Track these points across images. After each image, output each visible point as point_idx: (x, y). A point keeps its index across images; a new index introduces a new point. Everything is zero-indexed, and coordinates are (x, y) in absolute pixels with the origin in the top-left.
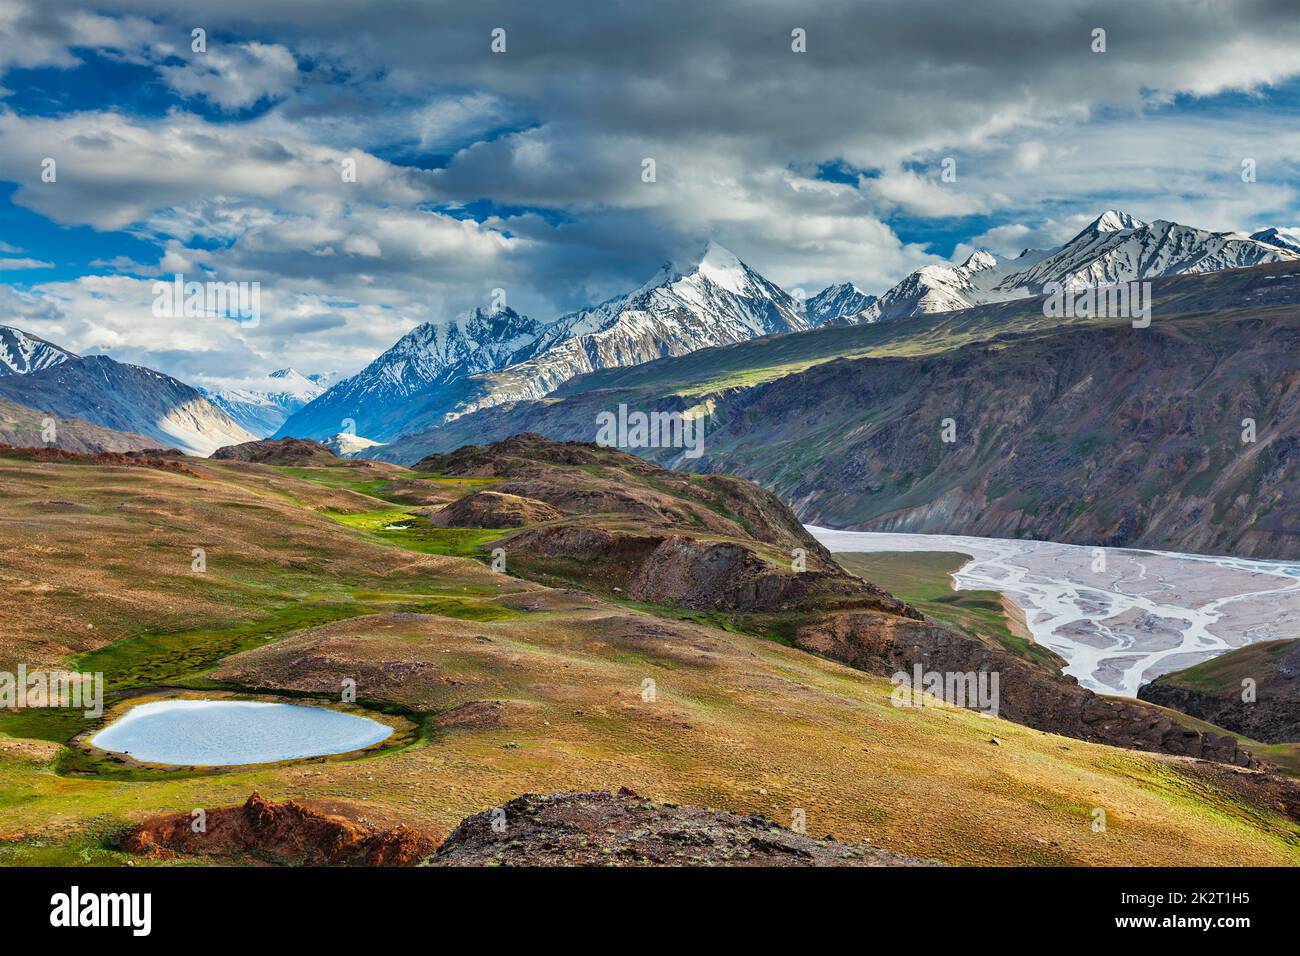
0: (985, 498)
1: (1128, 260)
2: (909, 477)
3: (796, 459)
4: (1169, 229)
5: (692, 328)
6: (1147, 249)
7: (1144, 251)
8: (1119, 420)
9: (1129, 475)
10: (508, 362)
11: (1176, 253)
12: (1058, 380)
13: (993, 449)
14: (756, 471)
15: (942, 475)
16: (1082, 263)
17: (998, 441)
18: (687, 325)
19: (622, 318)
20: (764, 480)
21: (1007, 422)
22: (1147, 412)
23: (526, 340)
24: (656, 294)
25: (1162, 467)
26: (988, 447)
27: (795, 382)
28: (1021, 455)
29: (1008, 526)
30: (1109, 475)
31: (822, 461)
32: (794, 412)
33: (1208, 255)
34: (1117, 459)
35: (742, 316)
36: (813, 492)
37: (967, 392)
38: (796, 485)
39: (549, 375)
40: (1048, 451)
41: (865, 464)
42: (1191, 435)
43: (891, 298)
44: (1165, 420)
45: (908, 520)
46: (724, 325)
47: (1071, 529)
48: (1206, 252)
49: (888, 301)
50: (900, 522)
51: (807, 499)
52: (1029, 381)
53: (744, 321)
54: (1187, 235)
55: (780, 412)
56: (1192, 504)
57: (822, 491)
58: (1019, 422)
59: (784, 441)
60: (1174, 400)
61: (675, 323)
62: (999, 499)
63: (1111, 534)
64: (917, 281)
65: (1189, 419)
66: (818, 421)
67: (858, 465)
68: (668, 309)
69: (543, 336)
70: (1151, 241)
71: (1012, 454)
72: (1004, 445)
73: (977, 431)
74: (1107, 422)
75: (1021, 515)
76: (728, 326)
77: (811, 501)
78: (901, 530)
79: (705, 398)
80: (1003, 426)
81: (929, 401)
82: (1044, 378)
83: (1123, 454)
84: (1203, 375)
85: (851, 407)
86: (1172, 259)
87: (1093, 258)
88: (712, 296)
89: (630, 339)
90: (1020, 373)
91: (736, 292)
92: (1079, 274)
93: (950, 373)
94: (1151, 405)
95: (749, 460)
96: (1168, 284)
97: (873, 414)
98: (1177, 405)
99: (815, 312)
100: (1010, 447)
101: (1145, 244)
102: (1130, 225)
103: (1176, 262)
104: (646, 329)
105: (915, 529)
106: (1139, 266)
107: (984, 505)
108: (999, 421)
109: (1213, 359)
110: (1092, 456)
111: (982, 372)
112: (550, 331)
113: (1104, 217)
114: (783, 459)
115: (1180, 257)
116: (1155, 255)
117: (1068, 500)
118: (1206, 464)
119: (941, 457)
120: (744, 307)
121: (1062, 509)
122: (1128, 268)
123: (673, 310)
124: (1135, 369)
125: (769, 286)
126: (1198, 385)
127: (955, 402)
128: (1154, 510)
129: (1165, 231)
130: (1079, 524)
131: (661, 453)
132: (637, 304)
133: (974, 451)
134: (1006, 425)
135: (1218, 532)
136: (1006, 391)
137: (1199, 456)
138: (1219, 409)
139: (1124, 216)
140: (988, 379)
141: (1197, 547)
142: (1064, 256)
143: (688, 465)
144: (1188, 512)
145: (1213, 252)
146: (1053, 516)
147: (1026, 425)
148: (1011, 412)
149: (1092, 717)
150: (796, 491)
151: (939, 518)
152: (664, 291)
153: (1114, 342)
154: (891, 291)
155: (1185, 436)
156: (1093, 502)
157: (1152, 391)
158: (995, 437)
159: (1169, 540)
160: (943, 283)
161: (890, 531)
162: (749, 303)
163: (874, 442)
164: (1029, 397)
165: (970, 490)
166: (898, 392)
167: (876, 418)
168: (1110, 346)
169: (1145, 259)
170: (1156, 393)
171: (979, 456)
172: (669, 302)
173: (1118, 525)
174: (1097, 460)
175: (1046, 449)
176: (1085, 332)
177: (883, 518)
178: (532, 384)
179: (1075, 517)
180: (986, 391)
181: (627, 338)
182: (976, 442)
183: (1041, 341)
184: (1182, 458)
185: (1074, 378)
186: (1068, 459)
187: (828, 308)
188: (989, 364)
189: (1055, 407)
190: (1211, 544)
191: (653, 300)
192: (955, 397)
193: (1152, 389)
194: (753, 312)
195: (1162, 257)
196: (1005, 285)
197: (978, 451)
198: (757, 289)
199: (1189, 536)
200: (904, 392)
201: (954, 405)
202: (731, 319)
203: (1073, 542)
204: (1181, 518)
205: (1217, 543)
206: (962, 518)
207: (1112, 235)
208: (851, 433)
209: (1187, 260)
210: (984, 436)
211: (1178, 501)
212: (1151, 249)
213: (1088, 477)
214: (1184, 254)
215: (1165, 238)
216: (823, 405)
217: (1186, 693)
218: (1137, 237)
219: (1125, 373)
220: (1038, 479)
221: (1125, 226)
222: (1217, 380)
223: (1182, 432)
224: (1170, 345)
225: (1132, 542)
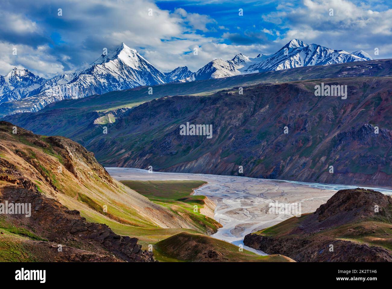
0: (220, 157)
1: (300, 60)
2: (189, 148)
3: (143, 140)
4: (317, 48)
5: (113, 83)
6: (308, 56)
7: (306, 57)
8: (278, 124)
9: (279, 148)
10: (27, 96)
11: (319, 58)
12: (255, 107)
13: (225, 136)
14: (124, 145)
15: (203, 147)
16: (282, 61)
17: (228, 133)
18: (111, 82)
19: (80, 78)
20: (128, 149)
21: (232, 125)
22: (290, 121)
23: (36, 86)
24: (97, 68)
25: (293, 145)
26: (224, 135)
27: (146, 106)
28: (236, 139)
29: (228, 170)
30: (271, 148)
31: (153, 141)
32: (144, 120)
33: (332, 59)
34: (275, 141)
35: (137, 79)
36: (148, 155)
37: (217, 112)
38: (141, 152)
39: (44, 102)
40: (248, 137)
41: (171, 142)
42: (305, 131)
43: (200, 72)
44: (296, 124)
45: (186, 167)
46: (128, 83)
47: (253, 171)
48: (331, 58)
49: (199, 74)
50: (183, 168)
51: (145, 158)
52: (243, 107)
53: (138, 81)
54: (324, 51)
55: (139, 119)
56: (303, 160)
57: (151, 154)
58: (237, 125)
59: (139, 132)
60: (301, 116)
61: (105, 81)
62: (225, 158)
63: (269, 173)
64: (212, 66)
65: (305, 124)
66: (154, 124)
67: (168, 143)
68: (102, 74)
69: (44, 85)
70: (309, 52)
71: (233, 139)
72: (230, 135)
73: (220, 128)
74: (273, 125)
75: (234, 165)
76: (130, 83)
77: (146, 159)
78: (184, 171)
79: (108, 113)
80: (230, 126)
81: (200, 115)
82: (249, 106)
83: (278, 139)
84: (313, 105)
85: (169, 117)
86: (318, 61)
87: (286, 59)
88: (123, 69)
89: (84, 87)
90: (239, 103)
91: (134, 68)
92: (280, 65)
93: (211, 103)
94: (291, 118)
95: (122, 141)
96: (310, 69)
97: (179, 121)
98: (301, 118)
99: (170, 79)
100: (232, 135)
101: (307, 54)
102: (303, 46)
103: (319, 62)
104: (91, 83)
105: (189, 171)
106: (304, 63)
107: (219, 161)
108: (229, 124)
109: (318, 99)
110: (265, 140)
111: (224, 102)
112: (47, 83)
113: (292, 42)
114: (136, 140)
115: (321, 60)
116: (311, 59)
117: (254, 158)
118: (310, 143)
119: (203, 139)
120: (137, 75)
121: (251, 163)
122: (300, 63)
123: (104, 75)
124: (286, 102)
125: (149, 66)
126: (311, 110)
127: (212, 115)
128: (288, 163)
129: (315, 48)
130: (257, 169)
131: (85, 137)
132: (88, 72)
133: (217, 137)
134: (232, 126)
135: (312, 172)
136: (233, 111)
137: (308, 140)
138: (318, 120)
139: (300, 42)
140: (226, 106)
141: (303, 179)
142: (274, 58)
143: (95, 143)
144: (301, 164)
145: (334, 58)
146: (247, 166)
147: (240, 126)
148: (234, 120)
149: (75, 231)
150: (140, 154)
151: (200, 166)
152: (101, 66)
153: (279, 91)
154: (200, 70)
155: (303, 131)
156: (264, 159)
157: (292, 112)
158: (226, 131)
159: (293, 176)
160: (223, 67)
161: (178, 172)
162: (140, 73)
163: (175, 133)
164: (242, 114)
165: (213, 154)
166: (190, 111)
167: (179, 122)
168: (277, 93)
169: (307, 60)
170: (294, 113)
171: (219, 139)
172: (103, 71)
173: (272, 170)
174: (267, 141)
175: (247, 136)
176: (268, 86)
177: (176, 166)
178: (35, 106)
179: (256, 166)
180: (225, 111)
181: (82, 86)
182: (219, 133)
183: (249, 90)
184: (301, 141)
185: (262, 106)
186: (255, 141)
187: (176, 77)
188: (227, 99)
189: (252, 118)
190: (309, 178)
191: (95, 70)
192: (211, 114)
193: (292, 111)
194: (141, 77)
195: (314, 60)
196: (250, 69)
197: (219, 137)
198: (144, 67)
199: (301, 174)
200: (192, 112)
201: (211, 117)
202: (131, 80)
203: (254, 177)
204: (298, 167)
205: (311, 177)
206: (209, 166)
207: (294, 49)
208: (167, 129)
209: (323, 61)
210: (222, 131)
211: (298, 159)
212: (309, 56)
213: (263, 148)
214: (322, 58)
215: (315, 52)
216: (158, 116)
217: (262, 238)
218: (304, 51)
219: (282, 104)
220: (243, 149)
221: (300, 46)
222: (318, 108)
223: (302, 130)
224: (301, 92)
225: (278, 177)
